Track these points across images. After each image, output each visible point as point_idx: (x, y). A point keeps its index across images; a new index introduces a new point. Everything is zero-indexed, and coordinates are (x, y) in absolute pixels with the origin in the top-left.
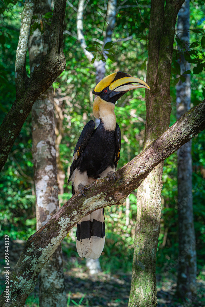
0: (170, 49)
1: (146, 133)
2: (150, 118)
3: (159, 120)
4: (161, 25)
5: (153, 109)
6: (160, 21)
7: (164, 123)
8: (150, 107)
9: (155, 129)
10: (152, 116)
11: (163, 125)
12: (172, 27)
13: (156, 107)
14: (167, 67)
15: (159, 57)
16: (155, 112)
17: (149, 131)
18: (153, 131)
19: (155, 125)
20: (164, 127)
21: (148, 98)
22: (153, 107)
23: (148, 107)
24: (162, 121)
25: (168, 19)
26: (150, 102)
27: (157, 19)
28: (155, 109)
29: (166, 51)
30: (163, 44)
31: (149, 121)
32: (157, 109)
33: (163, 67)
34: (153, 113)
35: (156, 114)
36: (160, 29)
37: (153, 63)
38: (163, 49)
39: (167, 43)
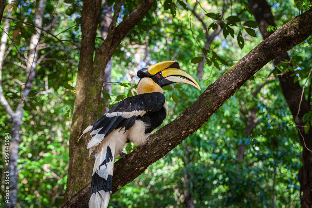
0: (97, 100)
1: (68, 184)
2: (73, 169)
3: (82, 172)
4: (89, 75)
5: (76, 160)
6: (88, 71)
7: (87, 175)
8: (74, 158)
9: (77, 180)
10: (75, 167)
11: (86, 177)
12: (100, 78)
13: (80, 159)
14: (93, 118)
15: (86, 108)
16: (79, 163)
17: (71, 183)
18: (75, 183)
19: (78, 177)
20: (86, 179)
21: (72, 148)
22: (77, 158)
23: (72, 158)
24: (85, 172)
25: (97, 70)
26: (73, 152)
27: (86, 70)
28: (79, 160)
29: (93, 101)
30: (90, 94)
31: (72, 173)
32: (80, 160)
33: (89, 117)
34: (76, 164)
35: (79, 165)
36: (88, 80)
37: (79, 113)
38: (90, 100)
39: (95, 94)
